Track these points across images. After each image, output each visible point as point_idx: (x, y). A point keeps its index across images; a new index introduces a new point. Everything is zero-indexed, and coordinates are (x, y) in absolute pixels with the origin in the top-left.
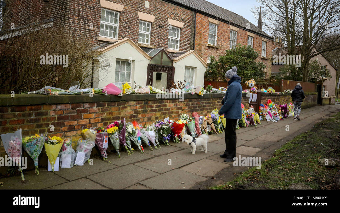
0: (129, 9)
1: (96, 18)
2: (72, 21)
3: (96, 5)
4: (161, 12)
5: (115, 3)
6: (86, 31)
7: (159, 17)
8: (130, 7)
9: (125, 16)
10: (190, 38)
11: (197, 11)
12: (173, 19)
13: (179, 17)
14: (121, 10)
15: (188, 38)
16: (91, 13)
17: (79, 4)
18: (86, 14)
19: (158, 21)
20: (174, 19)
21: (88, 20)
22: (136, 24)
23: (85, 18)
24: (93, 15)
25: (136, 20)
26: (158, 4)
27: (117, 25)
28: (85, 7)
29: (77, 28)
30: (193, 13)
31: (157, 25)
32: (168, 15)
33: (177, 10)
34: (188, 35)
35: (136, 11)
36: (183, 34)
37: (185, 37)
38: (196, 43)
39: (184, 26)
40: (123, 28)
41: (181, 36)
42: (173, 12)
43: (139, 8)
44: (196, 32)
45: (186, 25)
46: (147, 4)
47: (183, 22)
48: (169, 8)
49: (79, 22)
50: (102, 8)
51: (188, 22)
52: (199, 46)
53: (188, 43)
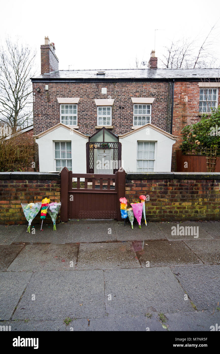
0: (85, 100)
1: (55, 113)
2: (37, 118)
3: (55, 103)
4: (121, 94)
5: (71, 97)
6: (48, 124)
7: (119, 99)
8: (86, 98)
9: (82, 106)
10: (165, 112)
11: (174, 80)
12: (139, 97)
13: (146, 93)
14: (77, 102)
15: (163, 112)
16: (51, 110)
17: (41, 105)
18: (47, 111)
19: (118, 103)
20: (141, 97)
21: (49, 115)
22: (93, 110)
23: (46, 114)
24: (53, 111)
25: (93, 107)
26: (117, 87)
27: (76, 115)
28: (46, 107)
29: (41, 122)
30: (169, 84)
31: (117, 107)
32: (131, 95)
33: (144, 87)
34: (163, 109)
35: (93, 100)
36: (155, 109)
37: (158, 112)
38: (176, 115)
39: (156, 101)
40: (80, 116)
41: (152, 112)
42: (138, 90)
43: (95, 96)
44: (175, 103)
45: (158, 99)
46: (104, 91)
47: (154, 97)
48: (132, 87)
49: (43, 118)
50: (60, 104)
51: (161, 96)
52: (181, 118)
53: (162, 118)
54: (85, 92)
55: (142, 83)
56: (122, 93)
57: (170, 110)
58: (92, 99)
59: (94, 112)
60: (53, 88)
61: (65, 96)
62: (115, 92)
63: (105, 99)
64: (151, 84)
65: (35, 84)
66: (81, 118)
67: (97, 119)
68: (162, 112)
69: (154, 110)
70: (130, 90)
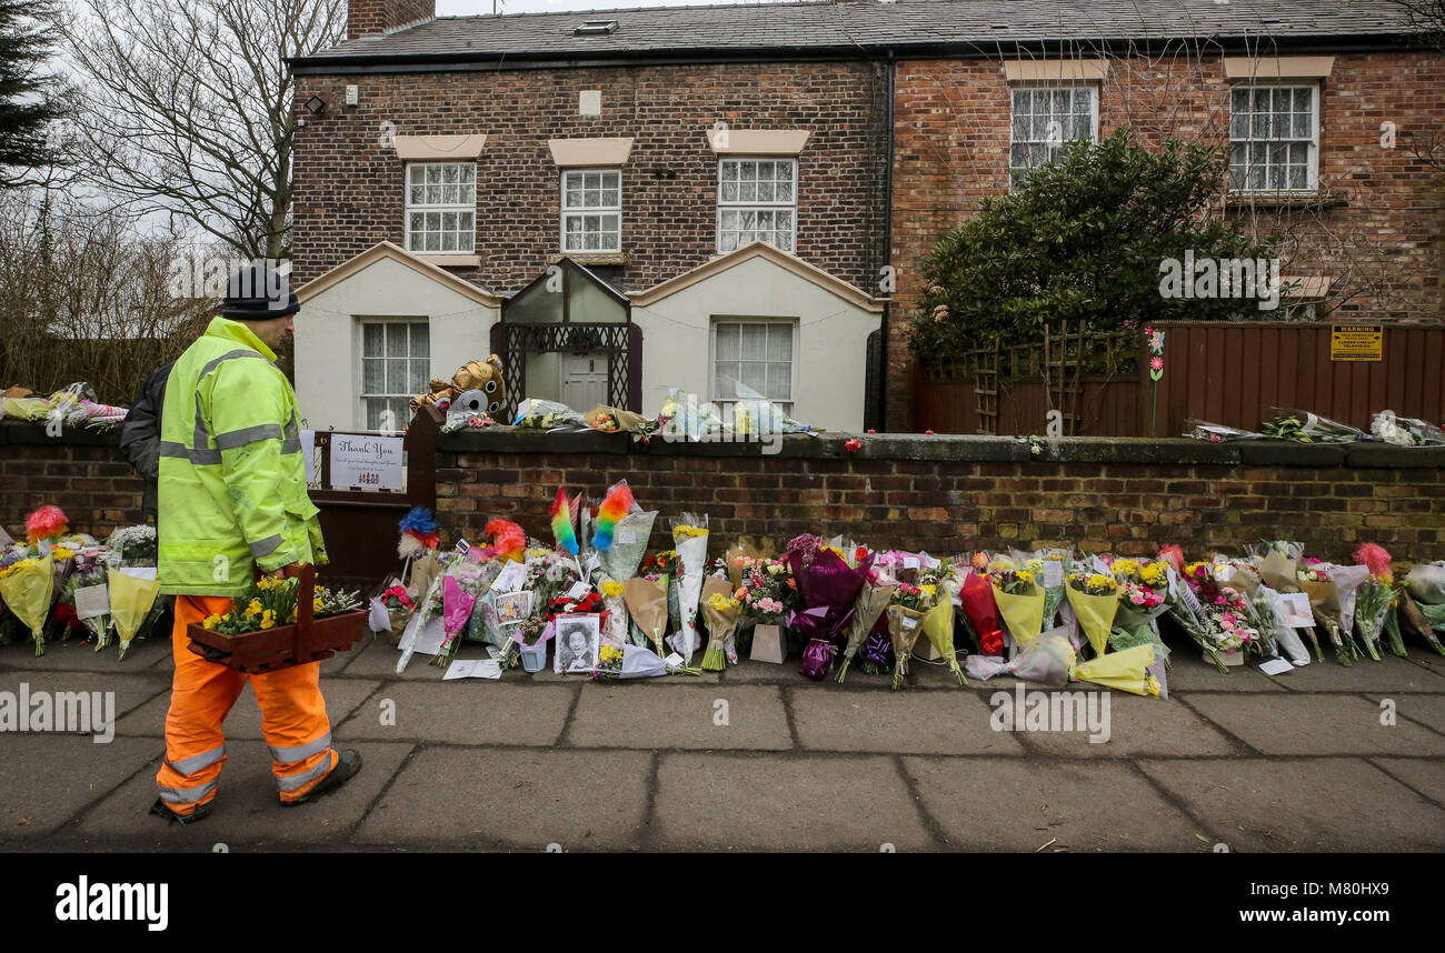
0: (507, 143)
1: (383, 199)
2: (308, 222)
3: (383, 159)
4: (663, 116)
5: (452, 133)
6: (353, 245)
7: (654, 137)
8: (514, 134)
9: (495, 168)
10: (860, 190)
11: (891, 55)
12: (739, 127)
13: (773, 109)
14: (476, 154)
15: (849, 191)
16: (366, 188)
17: (326, 170)
18: (350, 194)
19: (652, 153)
20: (748, 127)
21: (358, 211)
22: (542, 186)
23: (347, 206)
24: (373, 194)
25: (541, 174)
26: (647, 86)
27: (470, 207)
28: (346, 174)
29: (326, 240)
30: (873, 70)
31: (645, 171)
32: (707, 118)
33: (765, 84)
34: (848, 178)
35: (540, 142)
36: (813, 179)
37: (826, 191)
38: (906, 206)
39: (816, 144)
40: (488, 211)
41: (800, 191)
42: (735, 96)
43: (552, 125)
44: (900, 153)
45: (827, 134)
46: (590, 103)
47: (805, 128)
48: (710, 85)
49: (332, 223)
50: (405, 162)
51: (838, 121)
52: (931, 219)
53: (846, 216)
54: (509, 109)
55: (755, 66)
56: (668, 110)
57: (881, 182)
58: (539, 138)
59: (546, 192)
60: (377, 95)
61: (425, 128)
62: (638, 109)
63: (595, 136)
64: (792, 72)
65: (304, 81)
66: (492, 222)
67: (558, 222)
68: (844, 191)
69: (809, 185)
70: (700, 98)
